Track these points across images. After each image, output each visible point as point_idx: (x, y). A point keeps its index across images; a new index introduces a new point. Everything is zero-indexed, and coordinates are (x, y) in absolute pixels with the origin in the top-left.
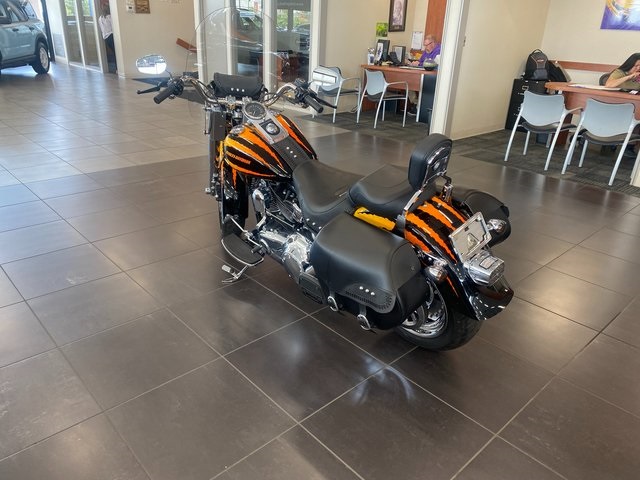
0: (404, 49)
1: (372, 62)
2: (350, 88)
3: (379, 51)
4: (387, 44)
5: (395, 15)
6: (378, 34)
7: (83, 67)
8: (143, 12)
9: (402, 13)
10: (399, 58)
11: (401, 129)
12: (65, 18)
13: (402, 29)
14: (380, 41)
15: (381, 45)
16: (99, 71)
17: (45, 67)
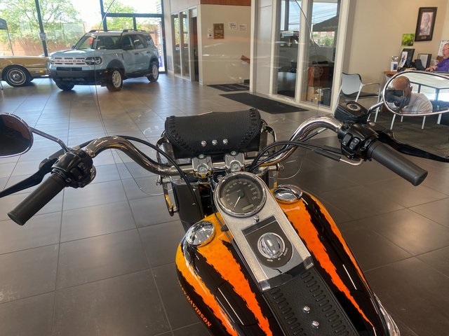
0: (430, 56)
1: (395, 68)
2: (371, 92)
3: (403, 59)
4: (411, 52)
5: (422, 26)
6: (404, 44)
7: (181, 77)
8: (219, 38)
9: (430, 24)
10: (424, 64)
11: (420, 131)
12: (175, 46)
13: (429, 38)
14: (404, 50)
15: (406, 54)
16: (189, 80)
17: (155, 78)
